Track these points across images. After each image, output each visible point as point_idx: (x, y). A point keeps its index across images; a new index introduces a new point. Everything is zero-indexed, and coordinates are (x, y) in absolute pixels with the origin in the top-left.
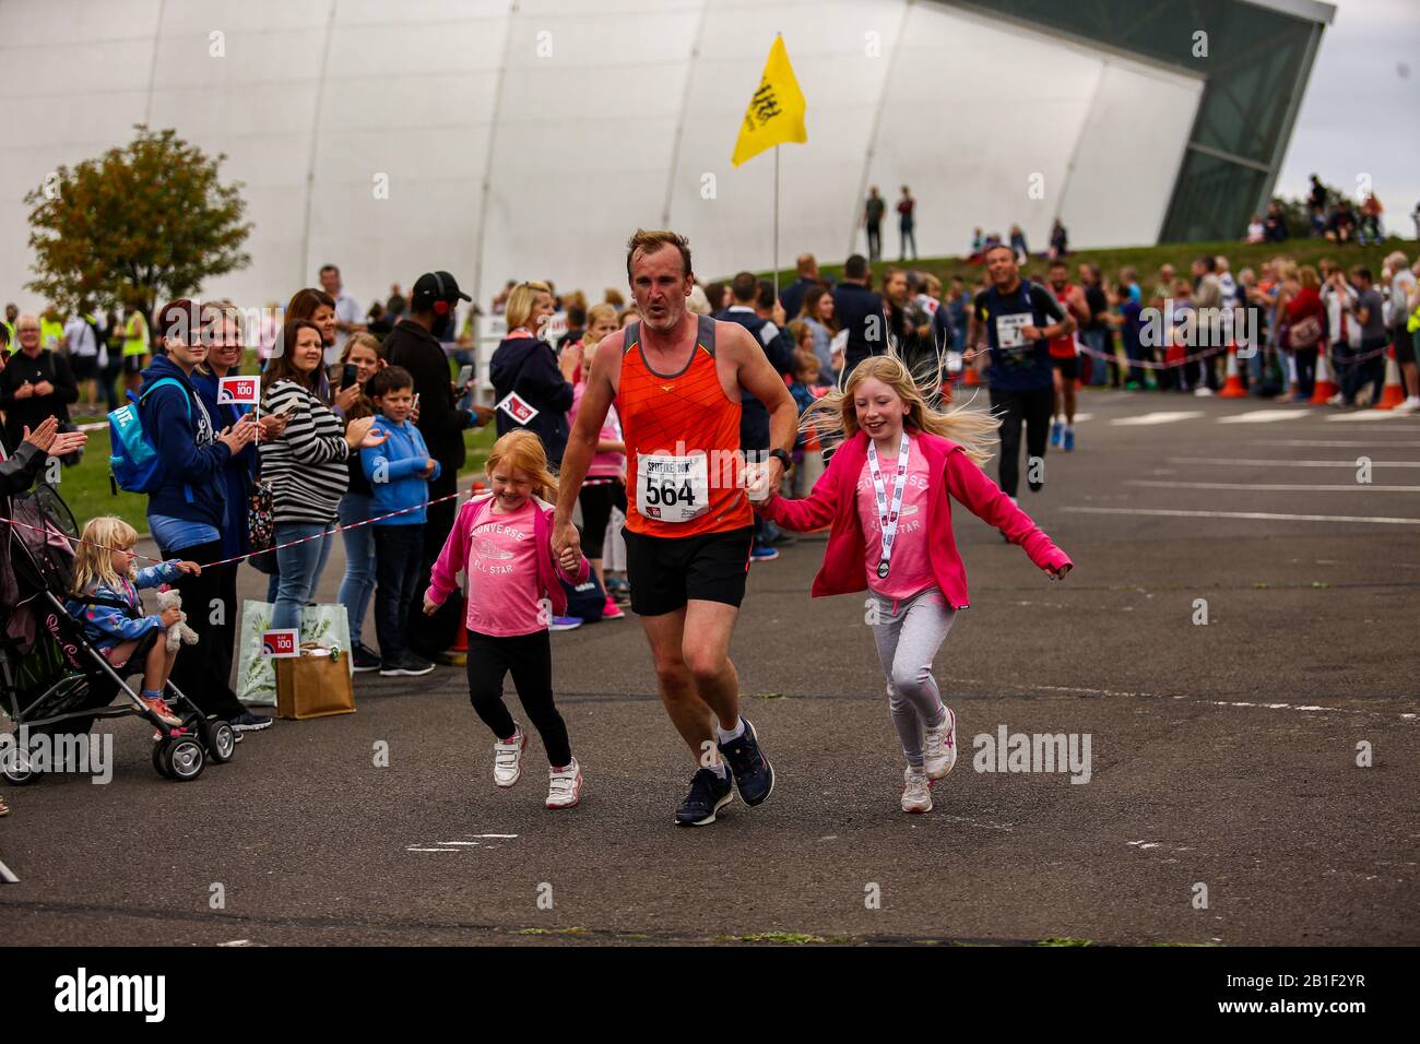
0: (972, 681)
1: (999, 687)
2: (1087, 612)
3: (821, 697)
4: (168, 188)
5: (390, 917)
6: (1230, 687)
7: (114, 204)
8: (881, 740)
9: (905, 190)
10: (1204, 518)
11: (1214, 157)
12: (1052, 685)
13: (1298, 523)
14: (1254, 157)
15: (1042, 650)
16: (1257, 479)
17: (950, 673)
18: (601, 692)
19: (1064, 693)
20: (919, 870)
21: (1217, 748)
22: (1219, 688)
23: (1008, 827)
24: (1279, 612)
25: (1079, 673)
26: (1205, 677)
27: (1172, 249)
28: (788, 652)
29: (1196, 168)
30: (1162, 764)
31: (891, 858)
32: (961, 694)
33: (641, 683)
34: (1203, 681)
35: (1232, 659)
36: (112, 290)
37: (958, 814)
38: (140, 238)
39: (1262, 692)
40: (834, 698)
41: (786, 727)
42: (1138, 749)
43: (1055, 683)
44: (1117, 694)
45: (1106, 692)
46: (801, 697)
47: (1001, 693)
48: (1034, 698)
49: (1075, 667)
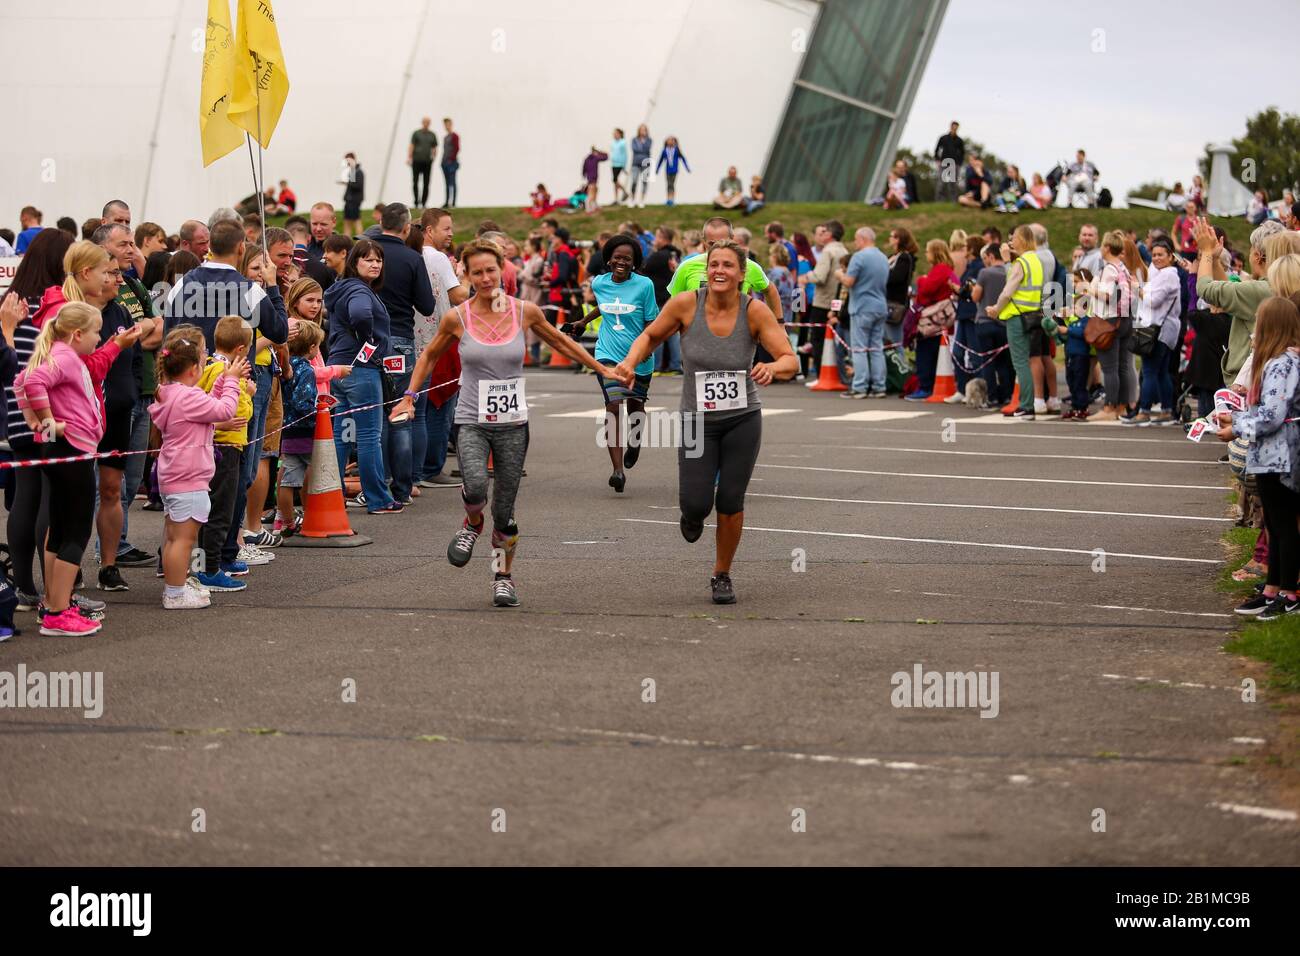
0: (504, 721)
3: (324, 735)
6: (811, 738)
8: (394, 787)
11: (825, 97)
12: (598, 728)
13: (905, 546)
14: (875, 100)
15: (589, 687)
16: (857, 492)
17: (479, 710)
19: (611, 738)
22: (797, 738)
24: (874, 651)
25: (632, 715)
26: (781, 725)
28: (285, 679)
29: (805, 110)
30: (723, 825)
32: (492, 736)
34: (778, 729)
35: (814, 704)
39: (846, 745)
40: (338, 736)
41: (280, 768)
42: (697, 806)
43: (602, 726)
44: (676, 741)
45: (663, 739)
46: (299, 734)
47: (538, 735)
48: (576, 743)
49: (628, 709)
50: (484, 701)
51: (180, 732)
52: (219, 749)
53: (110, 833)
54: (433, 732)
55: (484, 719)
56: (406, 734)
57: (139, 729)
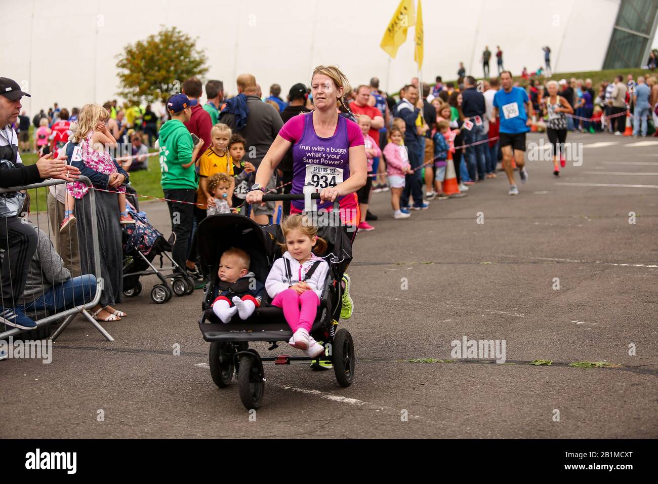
0: (512, 256)
1: (523, 259)
2: (562, 227)
3: (449, 263)
4: (174, 52)
5: (265, 353)
6: (620, 258)
7: (152, 58)
8: (472, 281)
9: (498, 47)
10: (616, 187)
11: (625, 32)
12: (545, 257)
13: (655, 189)
14: (643, 32)
15: (542, 243)
17: (503, 253)
18: (357, 262)
19: (550, 261)
20: (484, 333)
21: (612, 283)
22: (615, 258)
23: (522, 315)
25: (557, 252)
26: (610, 254)
27: (608, 72)
28: (435, 244)
29: (618, 37)
30: (588, 290)
31: (473, 328)
32: (507, 261)
33: (373, 258)
35: (622, 246)
36: (152, 94)
37: (502, 310)
38: (163, 72)
39: (632, 260)
40: (454, 263)
41: (433, 275)
42: (579, 283)
43: (546, 256)
44: (572, 261)
45: (568, 260)
46: (440, 263)
47: (524, 261)
48: (537, 263)
49: (556, 250)
50: (505, 249)
51: (399, 264)
52: (412, 269)
53: (374, 299)
54: (487, 261)
55: (505, 256)
56: (477, 262)
57: (385, 264)
